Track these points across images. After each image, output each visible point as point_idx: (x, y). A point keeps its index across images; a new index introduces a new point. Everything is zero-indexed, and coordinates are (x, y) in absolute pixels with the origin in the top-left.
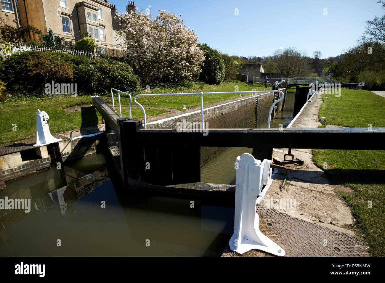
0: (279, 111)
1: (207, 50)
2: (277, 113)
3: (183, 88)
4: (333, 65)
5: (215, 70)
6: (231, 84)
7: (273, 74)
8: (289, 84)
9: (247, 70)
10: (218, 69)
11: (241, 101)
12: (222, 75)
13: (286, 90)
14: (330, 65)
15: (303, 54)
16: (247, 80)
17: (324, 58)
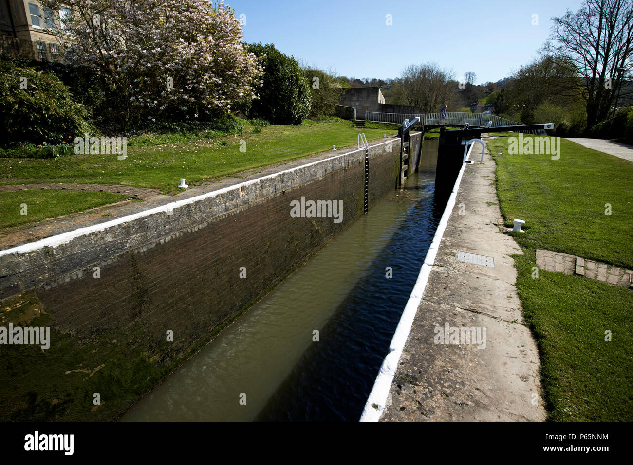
0: (410, 174)
1: (264, 53)
2: (407, 178)
3: (213, 132)
4: (493, 95)
5: (290, 97)
6: (325, 124)
7: (400, 106)
8: (427, 124)
9: (355, 98)
10: (295, 94)
11: (333, 159)
12: (305, 106)
13: (422, 134)
14: (489, 95)
15: (448, 74)
16: (355, 116)
17: (480, 84)
